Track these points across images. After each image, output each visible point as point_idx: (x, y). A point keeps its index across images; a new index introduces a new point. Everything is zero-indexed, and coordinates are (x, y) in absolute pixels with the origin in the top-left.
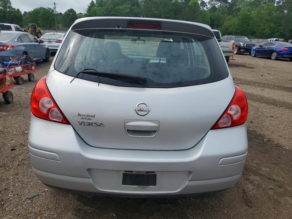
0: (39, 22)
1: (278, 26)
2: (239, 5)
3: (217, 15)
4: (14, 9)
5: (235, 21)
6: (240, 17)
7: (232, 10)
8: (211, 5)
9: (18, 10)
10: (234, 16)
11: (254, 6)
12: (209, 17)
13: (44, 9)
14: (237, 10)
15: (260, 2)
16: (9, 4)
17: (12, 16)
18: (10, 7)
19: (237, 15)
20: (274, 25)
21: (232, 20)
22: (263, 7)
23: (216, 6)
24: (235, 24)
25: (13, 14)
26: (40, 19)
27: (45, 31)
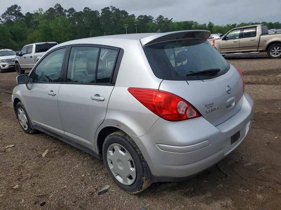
1: (75, 35)
2: (35, 19)
3: (16, 29)
5: (38, 33)
6: (41, 30)
7: (31, 23)
8: (6, 18)
10: (34, 29)
11: (49, 19)
12: (9, 31)
14: (35, 23)
15: (53, 15)
19: (37, 28)
20: (72, 35)
21: (34, 33)
22: (58, 20)
23: (12, 19)
24: (38, 36)
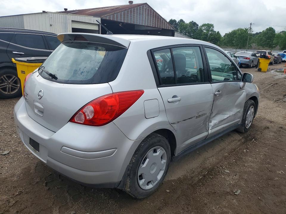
0: (234, 42)
4: (215, 32)
9: (218, 32)
13: (241, 30)
16: (212, 28)
17: (212, 38)
18: (212, 30)
25: (213, 36)
26: (235, 39)
27: (237, 50)
